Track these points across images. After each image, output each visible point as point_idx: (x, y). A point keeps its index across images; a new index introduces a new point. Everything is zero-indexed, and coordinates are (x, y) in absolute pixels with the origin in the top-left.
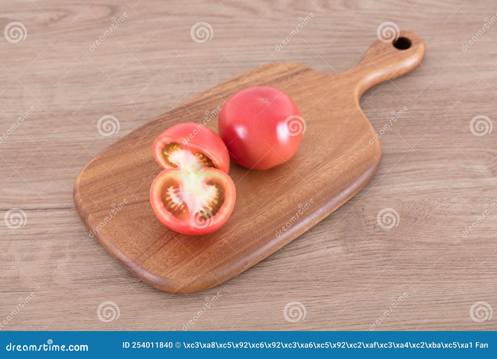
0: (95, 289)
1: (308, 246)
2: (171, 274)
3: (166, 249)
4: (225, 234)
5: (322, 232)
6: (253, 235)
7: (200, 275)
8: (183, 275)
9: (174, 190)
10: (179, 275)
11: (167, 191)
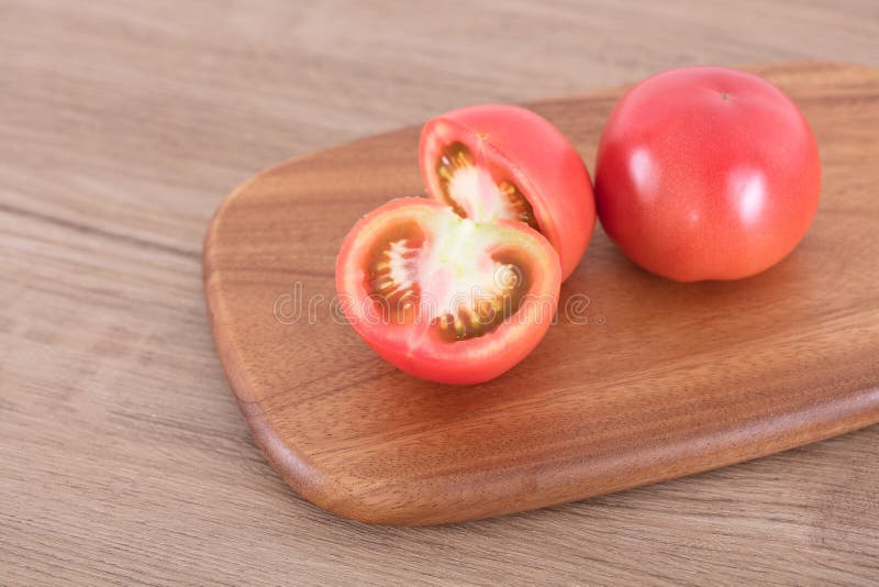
0: (153, 445)
1: (726, 501)
2: (330, 455)
3: (350, 397)
4: (511, 404)
5: (777, 479)
6: (581, 425)
7: (399, 478)
8: (357, 466)
9: (404, 250)
10: (346, 464)
11: (389, 248)
